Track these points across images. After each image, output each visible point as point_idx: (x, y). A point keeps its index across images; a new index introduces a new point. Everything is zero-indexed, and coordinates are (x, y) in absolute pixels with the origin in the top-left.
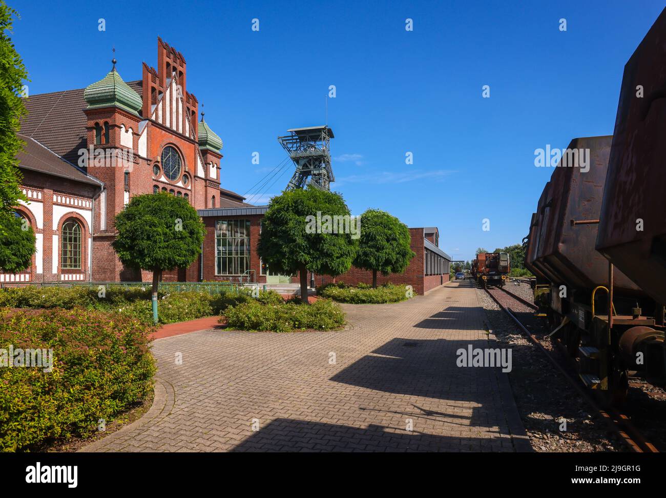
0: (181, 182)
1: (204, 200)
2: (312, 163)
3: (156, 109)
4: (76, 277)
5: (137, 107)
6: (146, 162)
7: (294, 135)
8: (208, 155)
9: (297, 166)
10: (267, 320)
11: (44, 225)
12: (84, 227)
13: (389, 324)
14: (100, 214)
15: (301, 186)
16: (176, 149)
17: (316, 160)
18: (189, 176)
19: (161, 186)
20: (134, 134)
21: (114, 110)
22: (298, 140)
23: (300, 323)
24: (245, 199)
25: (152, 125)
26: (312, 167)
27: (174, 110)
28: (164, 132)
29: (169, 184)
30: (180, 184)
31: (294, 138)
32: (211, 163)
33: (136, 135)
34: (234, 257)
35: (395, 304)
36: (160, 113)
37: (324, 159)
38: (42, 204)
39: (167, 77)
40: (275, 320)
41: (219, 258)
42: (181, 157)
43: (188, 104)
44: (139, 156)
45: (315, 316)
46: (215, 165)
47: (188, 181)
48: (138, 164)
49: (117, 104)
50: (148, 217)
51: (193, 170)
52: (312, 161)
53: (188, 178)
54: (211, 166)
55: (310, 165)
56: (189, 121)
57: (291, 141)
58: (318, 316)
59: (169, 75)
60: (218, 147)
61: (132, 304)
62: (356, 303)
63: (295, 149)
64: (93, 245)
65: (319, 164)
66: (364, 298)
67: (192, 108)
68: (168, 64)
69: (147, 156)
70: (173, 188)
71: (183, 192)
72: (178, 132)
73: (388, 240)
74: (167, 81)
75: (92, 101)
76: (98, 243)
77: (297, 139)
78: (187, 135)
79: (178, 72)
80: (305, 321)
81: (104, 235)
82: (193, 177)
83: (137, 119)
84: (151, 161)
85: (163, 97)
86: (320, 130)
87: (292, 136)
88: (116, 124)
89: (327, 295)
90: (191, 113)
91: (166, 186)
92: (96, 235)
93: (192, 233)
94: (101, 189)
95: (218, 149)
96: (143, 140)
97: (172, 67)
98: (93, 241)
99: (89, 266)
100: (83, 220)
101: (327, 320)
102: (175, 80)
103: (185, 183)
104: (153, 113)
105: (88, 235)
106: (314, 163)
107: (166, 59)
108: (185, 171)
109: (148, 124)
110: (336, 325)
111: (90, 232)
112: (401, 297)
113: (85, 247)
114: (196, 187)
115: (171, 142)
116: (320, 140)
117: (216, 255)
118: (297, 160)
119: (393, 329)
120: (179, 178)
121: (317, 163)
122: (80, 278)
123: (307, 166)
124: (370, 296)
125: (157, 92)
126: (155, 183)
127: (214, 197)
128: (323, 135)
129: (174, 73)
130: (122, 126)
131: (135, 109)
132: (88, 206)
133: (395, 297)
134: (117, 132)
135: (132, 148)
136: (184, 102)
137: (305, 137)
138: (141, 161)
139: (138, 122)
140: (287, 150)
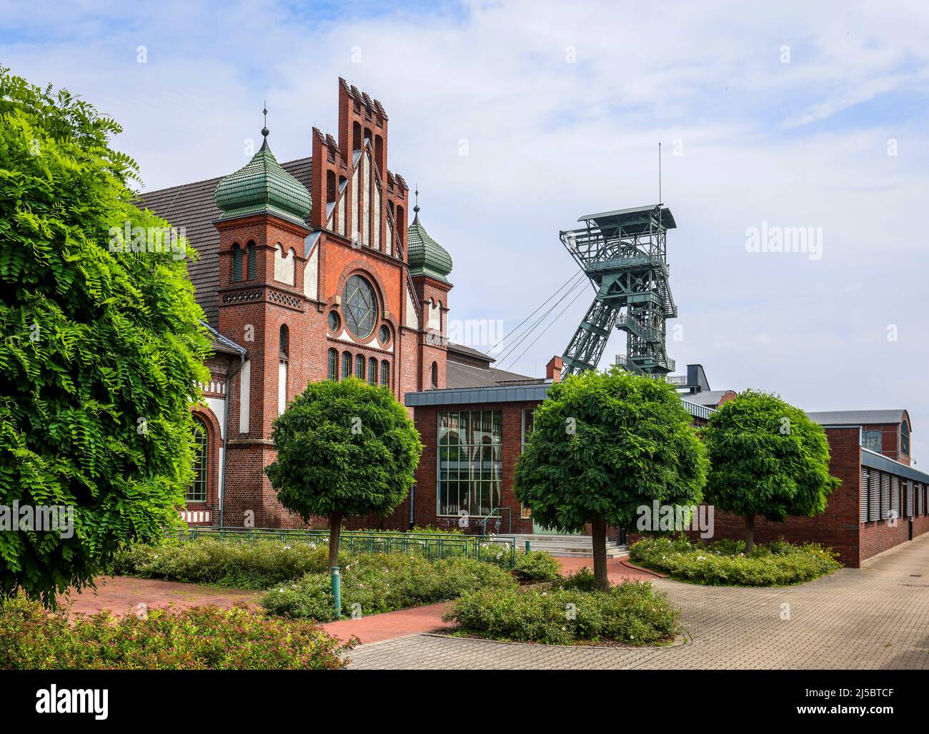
0: (375, 339)
2: (629, 282)
3: (335, 211)
4: (198, 516)
5: (303, 210)
6: (314, 309)
7: (591, 226)
8: (425, 285)
9: (598, 288)
10: (530, 620)
12: (212, 428)
13: (765, 636)
14: (238, 404)
15: (606, 328)
16: (369, 279)
17: (639, 274)
18: (390, 329)
19: (341, 349)
20: (296, 258)
21: (263, 220)
22: (601, 237)
23: (590, 628)
24: (493, 361)
25: (328, 239)
26: (629, 290)
27: (366, 209)
29: (356, 346)
30: (374, 344)
31: (592, 232)
32: (430, 301)
33: (300, 260)
34: (472, 483)
36: (341, 215)
37: (655, 271)
39: (354, 150)
40: (543, 622)
41: (443, 485)
42: (377, 294)
43: (390, 195)
44: (304, 298)
46: (438, 304)
47: (389, 337)
48: (302, 312)
49: (270, 209)
51: (398, 315)
52: (629, 278)
53: (389, 333)
54: (430, 306)
55: (625, 286)
56: (392, 226)
57: (587, 239)
59: (357, 146)
62: (707, 584)
63: (593, 254)
64: (226, 458)
65: (645, 283)
66: (724, 575)
67: (398, 202)
68: (356, 125)
69: (318, 296)
70: (361, 351)
71: (381, 358)
72: (372, 248)
74: (354, 157)
75: (227, 207)
76: (234, 456)
77: (597, 235)
78: (388, 252)
79: (374, 138)
81: (246, 441)
82: (397, 328)
83: (301, 233)
84: (324, 305)
85: (346, 188)
86: (645, 214)
87: (589, 229)
88: (267, 244)
90: (395, 211)
91: (349, 349)
92: (231, 441)
94: (241, 360)
95: (444, 273)
96: (311, 268)
97: (363, 130)
98: (227, 452)
99: (219, 497)
100: (210, 417)
102: (369, 152)
103: (383, 340)
104: (330, 218)
105: (217, 441)
106: (633, 281)
107: (353, 117)
108: (384, 319)
109: (320, 239)
110: (657, 634)
111: (222, 437)
112: (803, 574)
113: (213, 465)
114: (403, 348)
115: (360, 267)
116: (647, 232)
117: (439, 479)
118: (596, 275)
119: (771, 648)
120: (373, 332)
121: (639, 281)
122: (204, 518)
123: (618, 289)
124: (737, 571)
125: (337, 178)
126: (331, 344)
127: (435, 364)
128: (653, 223)
129: (366, 141)
130: (277, 246)
131: (300, 214)
132: (219, 391)
134: (268, 259)
135: (293, 284)
136: (384, 192)
137: (615, 229)
138: (306, 307)
139: (304, 238)
140: (579, 256)
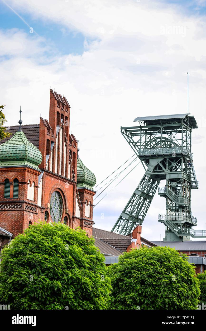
3: (49, 160)
5: (38, 162)
6: (41, 211)
18: (69, 218)
20: (35, 187)
21: (24, 169)
25: (46, 174)
26: (167, 170)
27: (61, 156)
28: (53, 179)
32: (86, 201)
33: (37, 188)
39: (57, 126)
42: (63, 200)
43: (71, 147)
44: (38, 207)
46: (89, 203)
48: (37, 214)
49: (27, 163)
51: (72, 211)
53: (67, 220)
54: (86, 204)
56: (71, 163)
59: (58, 124)
60: (91, 183)
67: (73, 150)
68: (58, 114)
69: (42, 204)
72: (63, 177)
74: (57, 130)
78: (69, 177)
79: (65, 118)
82: (71, 218)
83: (38, 174)
84: (43, 208)
85: (53, 146)
88: (26, 181)
90: (72, 155)
96: (40, 190)
97: (60, 116)
102: (62, 126)
103: (66, 223)
104: (47, 163)
107: (57, 109)
108: (66, 213)
109: (43, 175)
115: (58, 186)
120: (62, 220)
125: (50, 142)
129: (62, 120)
130: (28, 182)
131: (37, 164)
134: (26, 189)
135: (33, 200)
136: (68, 146)
138: (38, 209)
139: (38, 176)
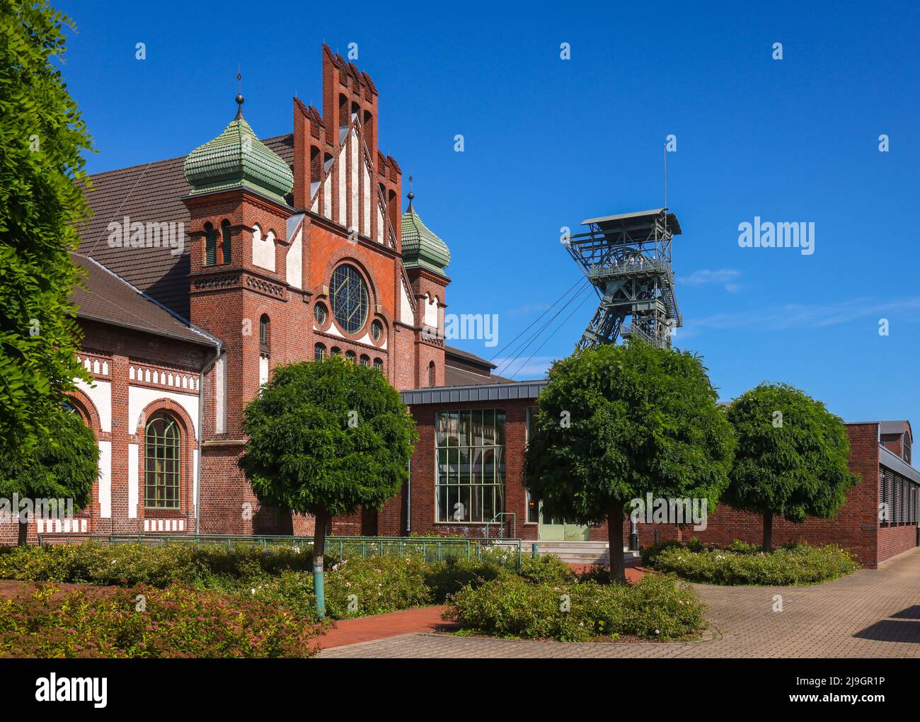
0: (367, 335)
1: (413, 371)
2: (634, 290)
3: (321, 191)
4: (171, 525)
5: (283, 188)
6: (299, 298)
7: (595, 230)
8: (422, 279)
9: (602, 296)
10: (541, 615)
11: (114, 425)
12: (185, 428)
13: (798, 630)
14: (214, 401)
15: (611, 338)
16: (359, 268)
17: (642, 282)
18: (383, 324)
19: (329, 344)
20: (277, 242)
21: (238, 196)
22: (605, 242)
23: (609, 624)
24: (494, 367)
25: (312, 222)
26: (634, 298)
27: (355, 191)
28: (334, 236)
29: (345, 341)
30: (366, 340)
31: (596, 237)
32: (427, 295)
33: (282, 244)
34: (473, 487)
35: (813, 587)
36: (328, 197)
37: (659, 278)
38: (108, 385)
39: (340, 125)
40: (556, 617)
41: (443, 489)
42: (369, 285)
43: (381, 178)
44: (287, 286)
45: (640, 609)
46: (436, 300)
47: (382, 332)
48: (286, 301)
49: (246, 184)
50: (308, 408)
51: (391, 309)
52: (634, 286)
53: (381, 328)
54: (427, 301)
55: (631, 293)
56: (384, 212)
57: (590, 244)
58: (647, 608)
59: (344, 121)
60: (442, 262)
61: (275, 579)
62: (727, 584)
63: (597, 260)
64: (201, 463)
65: (650, 290)
66: (745, 573)
67: (390, 186)
68: (343, 98)
69: (303, 285)
70: (352, 347)
71: (373, 355)
72: (362, 235)
73: (800, 450)
74: (341, 133)
75: (198, 181)
76: (211, 459)
77: (601, 240)
78: (380, 240)
79: (362, 114)
80: (618, 619)
81: (223, 442)
82: (390, 324)
83: (283, 213)
84: (309, 295)
85: (333, 166)
86: (650, 219)
87: (593, 234)
88: (245, 223)
89: (665, 566)
90: (387, 195)
91: (339, 344)
92: (207, 443)
93: (390, 438)
94: (216, 352)
95: (441, 266)
96: (295, 254)
97: (350, 105)
98: (202, 454)
99: (195, 503)
100: (182, 414)
101: (665, 618)
102: (357, 129)
103: (376, 337)
104: (315, 199)
105: (192, 443)
106: (638, 289)
107: (339, 89)
108: (376, 314)
109: (304, 221)
110: (684, 629)
111: (197, 437)
112: (825, 572)
113: (187, 468)
114: (398, 346)
115: (349, 255)
116: (652, 238)
117: (437, 481)
118: (601, 284)
119: (808, 641)
120: (365, 327)
121: (644, 288)
122: (178, 527)
123: (623, 296)
124: (757, 569)
125: (322, 155)
126: (318, 339)
127: (432, 364)
128: (658, 228)
129: (354, 116)
130: (255, 227)
131: (279, 192)
132: (192, 387)
133: (813, 573)
134: (246, 240)
135: (274, 271)
136: (374, 173)
137: (620, 233)
138: (290, 295)
139: (286, 219)
140: (582, 262)
